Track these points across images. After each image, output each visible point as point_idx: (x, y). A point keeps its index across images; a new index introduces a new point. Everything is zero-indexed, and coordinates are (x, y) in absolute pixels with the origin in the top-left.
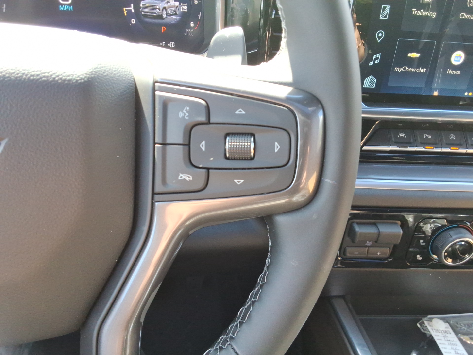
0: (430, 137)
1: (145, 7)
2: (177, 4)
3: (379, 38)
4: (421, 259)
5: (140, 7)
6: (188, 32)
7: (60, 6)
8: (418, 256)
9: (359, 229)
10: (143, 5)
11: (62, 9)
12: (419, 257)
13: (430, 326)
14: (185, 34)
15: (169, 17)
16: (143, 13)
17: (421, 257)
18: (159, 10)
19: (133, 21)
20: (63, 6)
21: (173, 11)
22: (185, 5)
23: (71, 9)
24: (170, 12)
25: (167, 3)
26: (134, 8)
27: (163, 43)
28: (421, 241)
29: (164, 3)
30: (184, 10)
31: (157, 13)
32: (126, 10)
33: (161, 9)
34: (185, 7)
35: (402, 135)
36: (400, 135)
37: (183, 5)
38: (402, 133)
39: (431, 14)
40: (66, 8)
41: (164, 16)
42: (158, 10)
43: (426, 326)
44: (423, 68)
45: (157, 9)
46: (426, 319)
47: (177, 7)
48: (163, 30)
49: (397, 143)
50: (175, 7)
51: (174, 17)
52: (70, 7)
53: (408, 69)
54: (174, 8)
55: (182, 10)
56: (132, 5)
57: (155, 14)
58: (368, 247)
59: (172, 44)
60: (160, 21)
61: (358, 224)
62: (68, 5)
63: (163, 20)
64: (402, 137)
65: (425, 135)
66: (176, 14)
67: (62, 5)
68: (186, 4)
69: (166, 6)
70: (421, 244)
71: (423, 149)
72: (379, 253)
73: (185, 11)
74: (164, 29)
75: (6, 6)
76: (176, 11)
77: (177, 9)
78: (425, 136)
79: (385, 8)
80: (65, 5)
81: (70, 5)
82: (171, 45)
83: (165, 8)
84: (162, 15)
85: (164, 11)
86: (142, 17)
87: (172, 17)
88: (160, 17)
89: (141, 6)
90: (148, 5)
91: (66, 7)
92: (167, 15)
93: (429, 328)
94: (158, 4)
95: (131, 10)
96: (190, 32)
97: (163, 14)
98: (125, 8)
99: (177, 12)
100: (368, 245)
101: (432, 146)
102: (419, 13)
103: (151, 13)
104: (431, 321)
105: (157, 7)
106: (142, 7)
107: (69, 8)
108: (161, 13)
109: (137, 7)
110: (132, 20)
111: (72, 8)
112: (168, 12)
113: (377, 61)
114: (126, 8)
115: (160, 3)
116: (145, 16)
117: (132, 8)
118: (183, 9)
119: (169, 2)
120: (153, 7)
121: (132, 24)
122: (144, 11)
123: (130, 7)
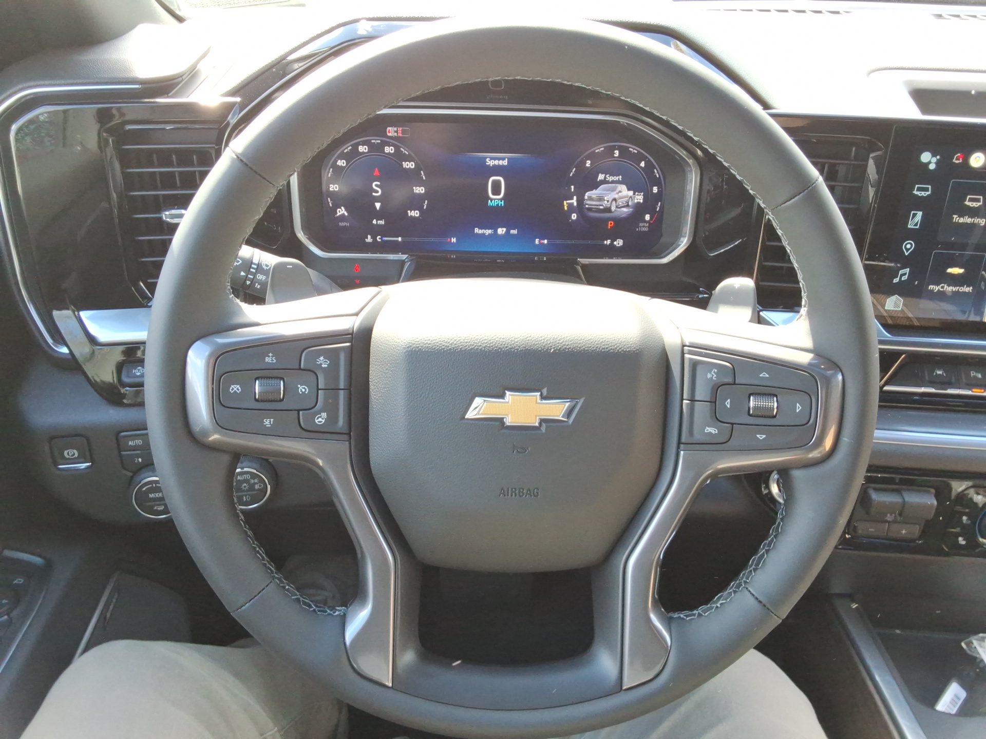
0: (980, 376)
1: (590, 199)
2: (631, 193)
3: (907, 250)
4: (964, 543)
5: (584, 200)
6: (641, 227)
7: (489, 201)
8: (960, 539)
9: (875, 496)
10: (588, 196)
11: (491, 205)
12: (961, 541)
13: (981, 647)
14: (637, 229)
15: (619, 210)
16: (587, 206)
17: (964, 540)
18: (608, 201)
19: (574, 217)
20: (493, 201)
21: (624, 203)
22: (640, 195)
23: (501, 204)
24: (620, 203)
25: (618, 193)
26: (577, 201)
27: (608, 241)
28: (965, 518)
29: (615, 193)
30: (639, 201)
31: (604, 205)
32: (567, 203)
33: (610, 201)
34: (641, 196)
35: (939, 372)
36: (936, 373)
37: (638, 195)
38: (939, 369)
39: (979, 221)
40: (496, 203)
41: (613, 208)
42: (606, 202)
43: (975, 648)
44: (968, 286)
45: (604, 200)
46: (976, 637)
47: (631, 197)
48: (609, 225)
49: (931, 384)
50: (627, 197)
51: (625, 210)
52: (501, 201)
53: (948, 287)
54: (626, 199)
55: (636, 201)
56: (575, 198)
57: (601, 207)
58: (889, 522)
59: (620, 242)
60: (607, 215)
61: (876, 489)
62: (498, 199)
63: (611, 214)
64: (940, 374)
65: (973, 373)
66: (628, 206)
68: (642, 194)
69: (616, 196)
70: (964, 522)
71: (969, 393)
72: (904, 532)
73: (640, 202)
74: (611, 224)
75: (428, 203)
76: (628, 203)
77: (631, 200)
78: (972, 375)
79: (915, 215)
80: (495, 199)
81: (501, 200)
82: (618, 244)
83: (615, 200)
84: (610, 207)
85: (614, 202)
86: (586, 211)
87: (623, 209)
88: (608, 210)
89: (586, 197)
90: (594, 196)
91: (497, 202)
92: (617, 207)
93: (980, 650)
94: (607, 195)
95: (573, 203)
96: (644, 226)
97: (612, 206)
98: (566, 200)
99: (630, 203)
100: (889, 519)
101: (981, 389)
102: (961, 220)
103: (597, 205)
104: (984, 641)
105: (605, 199)
106: (587, 200)
107: (500, 203)
108: (609, 206)
109: (581, 201)
110: (573, 215)
111: (503, 203)
112: (619, 203)
113: (905, 278)
114: (568, 202)
115: (609, 194)
116: (590, 209)
117: (574, 201)
118: (637, 199)
119: (620, 192)
120: (601, 199)
121: (572, 220)
122: (588, 203)
123: (572, 199)
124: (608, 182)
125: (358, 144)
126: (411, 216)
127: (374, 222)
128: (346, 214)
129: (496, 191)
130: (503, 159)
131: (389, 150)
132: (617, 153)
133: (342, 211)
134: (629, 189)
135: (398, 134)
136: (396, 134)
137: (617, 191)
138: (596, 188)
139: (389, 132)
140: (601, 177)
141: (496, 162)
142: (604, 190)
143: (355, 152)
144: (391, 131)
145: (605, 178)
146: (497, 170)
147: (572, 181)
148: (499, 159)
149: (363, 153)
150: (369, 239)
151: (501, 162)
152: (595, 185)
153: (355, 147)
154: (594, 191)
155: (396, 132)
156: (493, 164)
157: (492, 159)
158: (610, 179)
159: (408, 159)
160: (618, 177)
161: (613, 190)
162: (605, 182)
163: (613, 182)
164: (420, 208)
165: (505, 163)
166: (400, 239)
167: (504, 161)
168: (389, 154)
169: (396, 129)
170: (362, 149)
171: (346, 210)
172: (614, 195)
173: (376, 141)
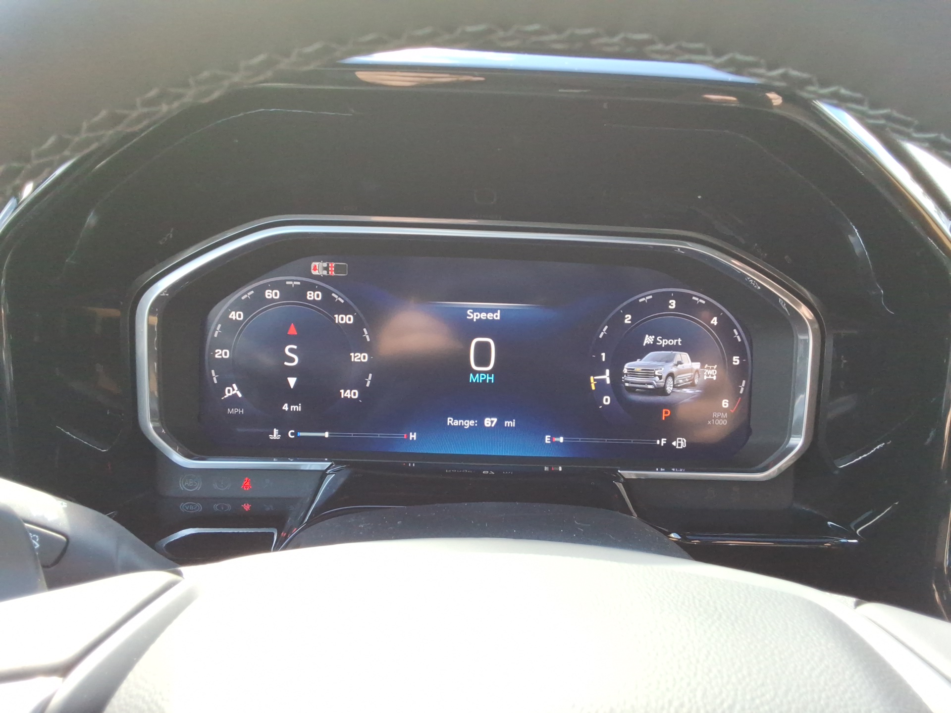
1: (632, 373)
2: (697, 365)
5: (623, 374)
6: (715, 418)
7: (471, 375)
10: (628, 369)
11: (474, 381)
14: (709, 423)
15: (678, 391)
16: (627, 384)
18: (660, 377)
19: (607, 400)
20: (477, 375)
21: (687, 380)
22: (713, 368)
23: (490, 380)
24: (681, 381)
25: (676, 365)
26: (611, 376)
27: (663, 440)
29: (672, 364)
30: (710, 377)
31: (655, 383)
32: (595, 380)
33: (664, 376)
34: (713, 370)
37: (708, 368)
40: (481, 378)
41: (669, 389)
42: (657, 379)
45: (655, 376)
47: (697, 371)
48: (664, 415)
50: (692, 372)
51: (688, 391)
52: (490, 376)
54: (690, 374)
55: (705, 378)
56: (608, 371)
57: (650, 387)
59: (682, 442)
60: (661, 399)
62: (485, 372)
63: (669, 396)
66: (692, 385)
67: (475, 373)
68: (715, 367)
69: (674, 370)
73: (712, 379)
74: (666, 413)
75: (372, 377)
76: (693, 380)
77: (697, 376)
80: (480, 372)
81: (489, 373)
82: (680, 445)
83: (671, 375)
84: (665, 387)
85: (670, 380)
86: (625, 391)
87: (685, 390)
88: (661, 391)
89: (625, 371)
90: (638, 369)
91: (483, 377)
92: (674, 387)
94: (659, 367)
95: (604, 380)
96: (720, 418)
97: (668, 385)
98: (594, 376)
99: (696, 381)
103: (644, 384)
105: (656, 373)
106: (626, 374)
107: (488, 378)
108: (662, 384)
109: (617, 375)
110: (605, 398)
111: (492, 378)
112: (678, 381)
114: (596, 378)
115: (662, 366)
116: (632, 390)
117: (606, 377)
118: (708, 375)
119: (680, 363)
120: (648, 373)
121: (604, 406)
122: (629, 380)
123: (604, 374)
124: (660, 348)
125: (265, 287)
126: (346, 398)
127: (285, 407)
128: (240, 395)
129: (482, 360)
130: (494, 311)
131: (311, 295)
132: (673, 304)
133: (233, 390)
134: (693, 360)
135: (328, 273)
136: (325, 273)
137: (675, 362)
138: (641, 358)
139: (315, 269)
140: (648, 340)
141: (483, 316)
142: (654, 360)
143: (259, 298)
144: (318, 268)
145: (655, 341)
146: (483, 328)
147: (602, 345)
148: (487, 311)
149: (272, 300)
150: (275, 435)
151: (490, 316)
152: (641, 352)
153: (260, 291)
154: (638, 362)
155: (326, 269)
156: (478, 318)
157: (475, 310)
158: (664, 342)
159: (345, 309)
160: (675, 341)
161: (669, 360)
162: (654, 347)
163: (668, 348)
164: (360, 386)
165: (497, 316)
166: (327, 435)
167: (495, 314)
168: (314, 301)
169: (325, 265)
170: (269, 294)
171: (240, 389)
172: (670, 368)
173: (293, 282)
